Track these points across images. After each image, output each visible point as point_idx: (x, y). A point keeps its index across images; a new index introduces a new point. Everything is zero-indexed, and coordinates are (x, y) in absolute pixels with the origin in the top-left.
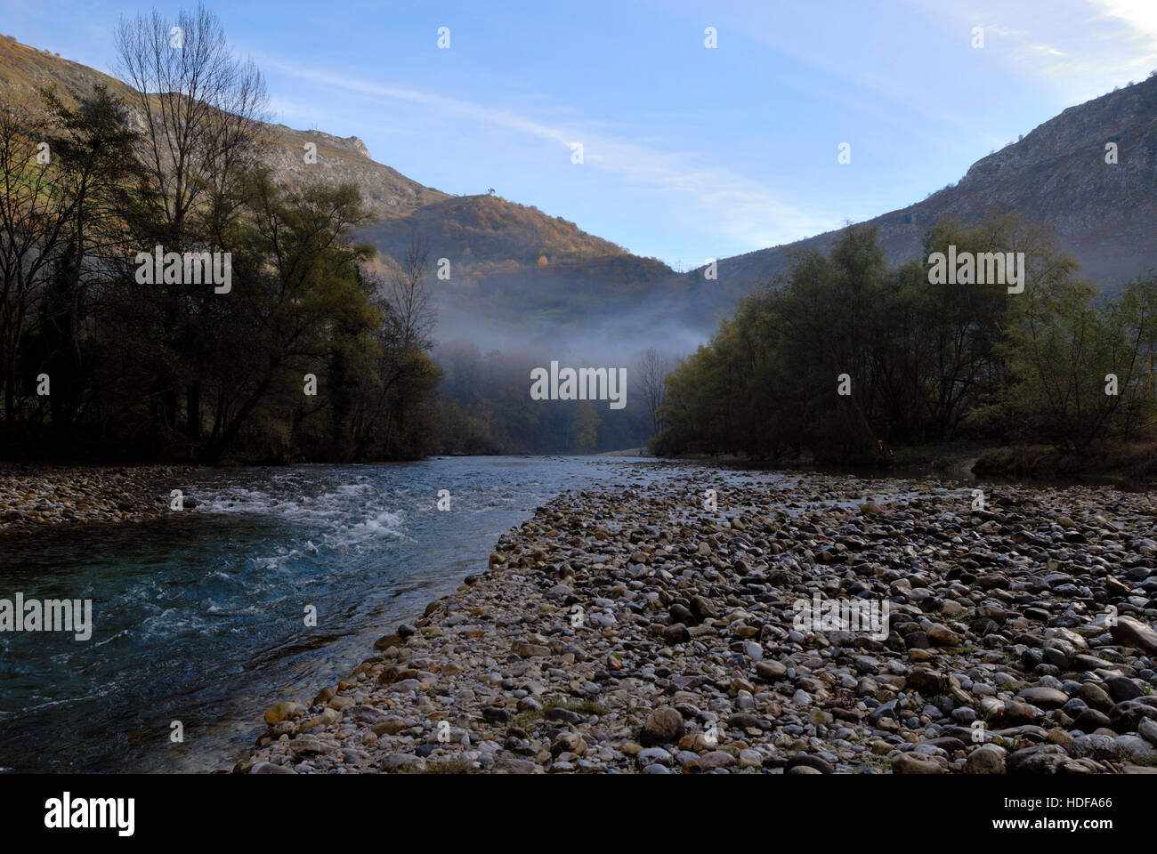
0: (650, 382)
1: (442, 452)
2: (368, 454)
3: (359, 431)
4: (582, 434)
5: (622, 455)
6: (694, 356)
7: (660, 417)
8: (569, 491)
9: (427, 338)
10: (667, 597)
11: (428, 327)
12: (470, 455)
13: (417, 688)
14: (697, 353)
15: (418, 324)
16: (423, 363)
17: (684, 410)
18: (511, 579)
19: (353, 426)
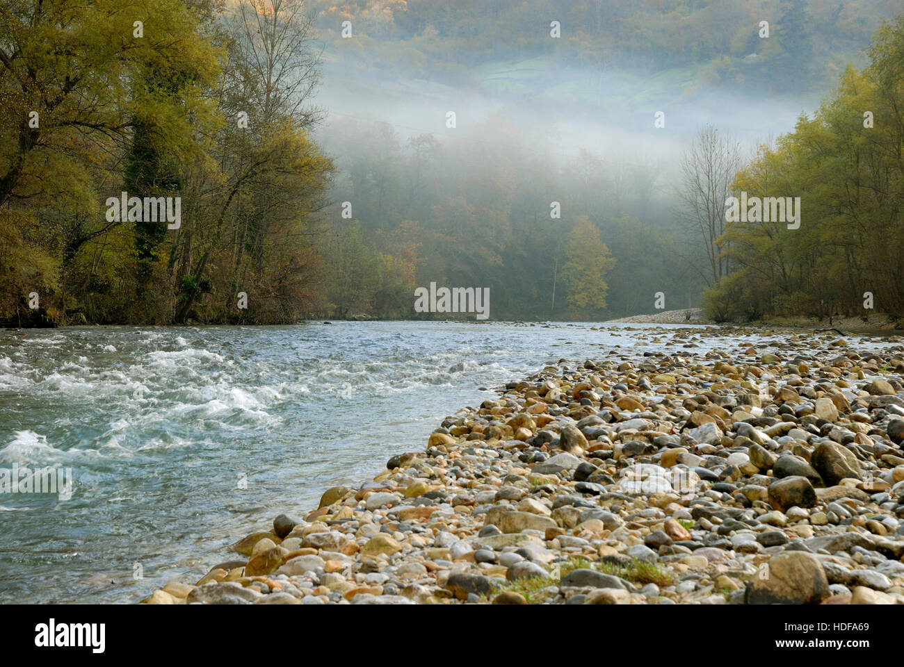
0: (705, 189)
1: (331, 313)
2: (199, 314)
3: (182, 271)
4: (581, 285)
5: (653, 321)
6: (790, 136)
7: (724, 252)
8: (561, 361)
9: (305, 106)
10: (766, 456)
11: (305, 85)
12: (380, 319)
13: (321, 568)
14: (794, 132)
15: (287, 80)
16: (298, 148)
17: (767, 238)
18: (473, 453)
19: (171, 263)
